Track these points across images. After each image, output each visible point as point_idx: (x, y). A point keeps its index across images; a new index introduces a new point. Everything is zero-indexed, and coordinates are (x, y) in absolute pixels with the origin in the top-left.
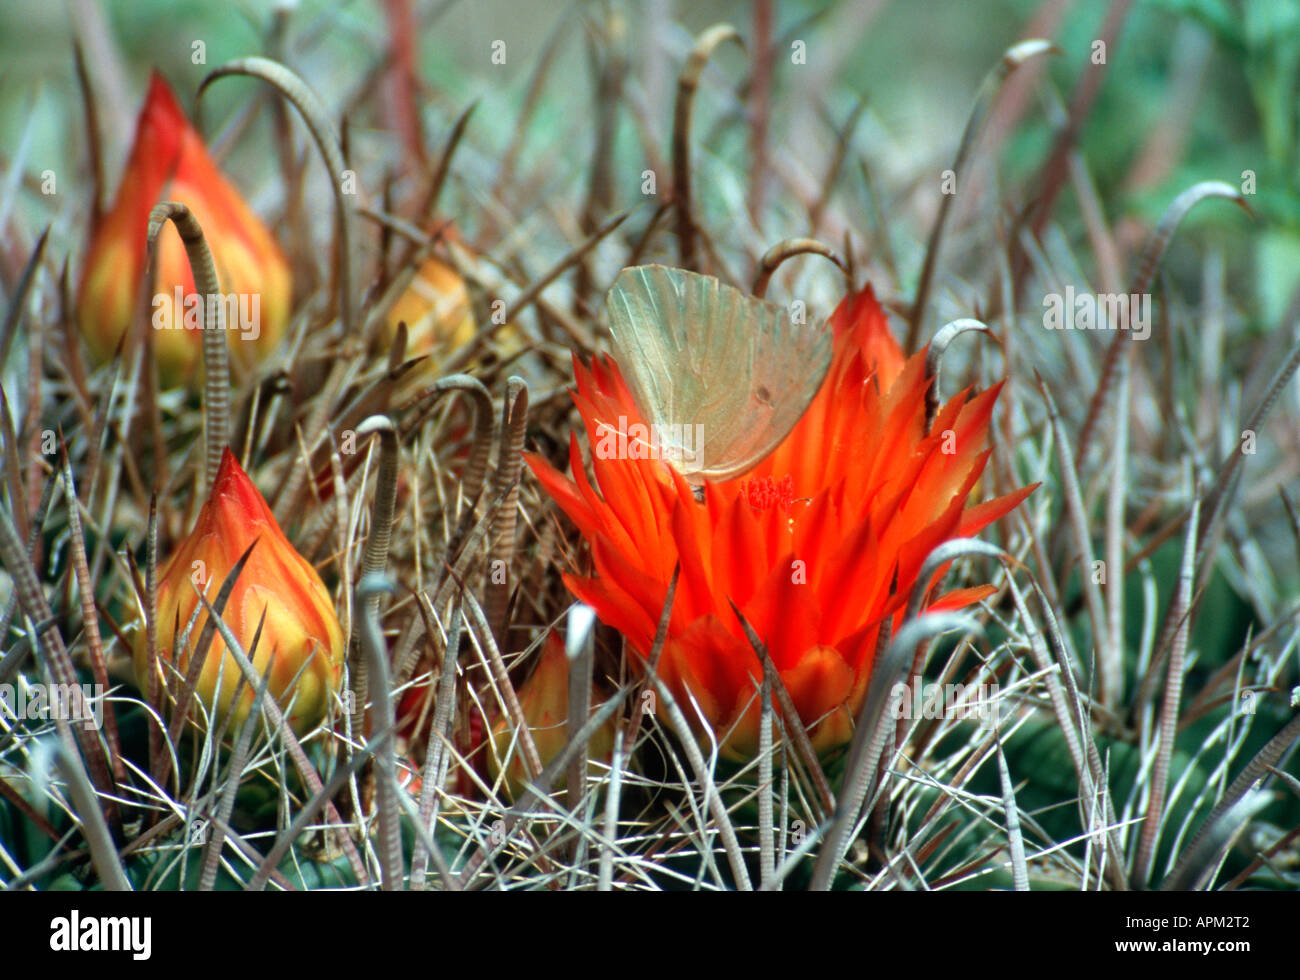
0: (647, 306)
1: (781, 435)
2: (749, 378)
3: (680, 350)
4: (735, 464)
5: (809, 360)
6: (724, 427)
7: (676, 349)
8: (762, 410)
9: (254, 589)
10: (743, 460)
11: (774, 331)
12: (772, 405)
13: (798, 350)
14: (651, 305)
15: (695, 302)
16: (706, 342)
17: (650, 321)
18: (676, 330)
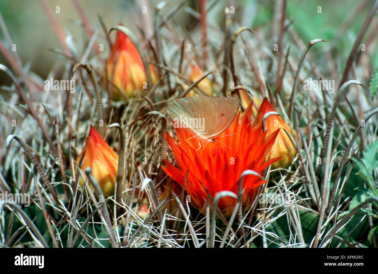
0: (179, 108)
1: (231, 122)
2: (215, 112)
3: (193, 114)
4: (219, 132)
5: (233, 104)
6: (213, 125)
7: (192, 114)
8: (223, 118)
9: (96, 161)
10: (221, 130)
11: (221, 101)
12: (226, 116)
13: (229, 103)
14: (180, 108)
15: (192, 103)
16: (199, 109)
17: (181, 111)
18: (190, 111)
